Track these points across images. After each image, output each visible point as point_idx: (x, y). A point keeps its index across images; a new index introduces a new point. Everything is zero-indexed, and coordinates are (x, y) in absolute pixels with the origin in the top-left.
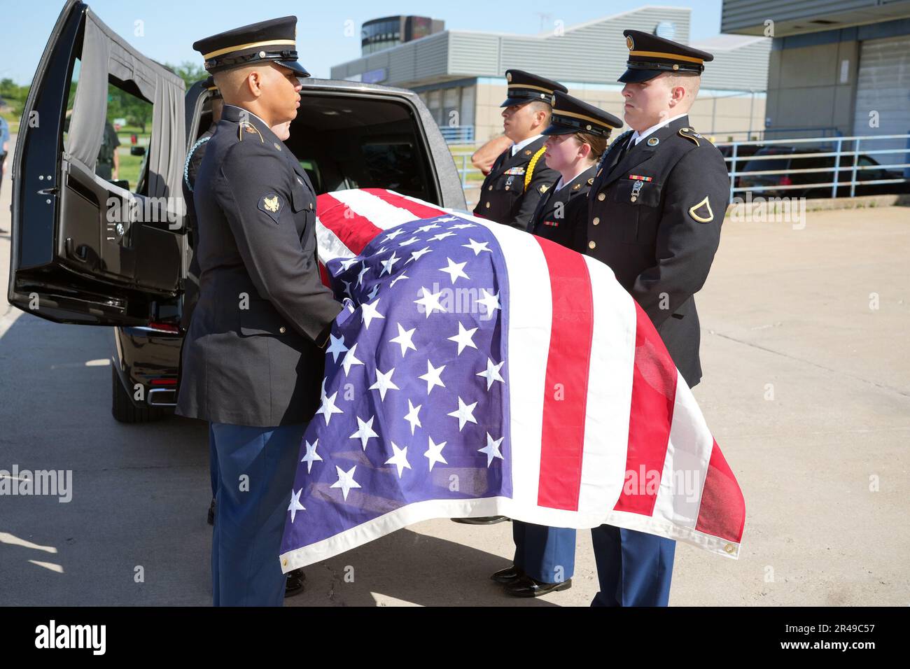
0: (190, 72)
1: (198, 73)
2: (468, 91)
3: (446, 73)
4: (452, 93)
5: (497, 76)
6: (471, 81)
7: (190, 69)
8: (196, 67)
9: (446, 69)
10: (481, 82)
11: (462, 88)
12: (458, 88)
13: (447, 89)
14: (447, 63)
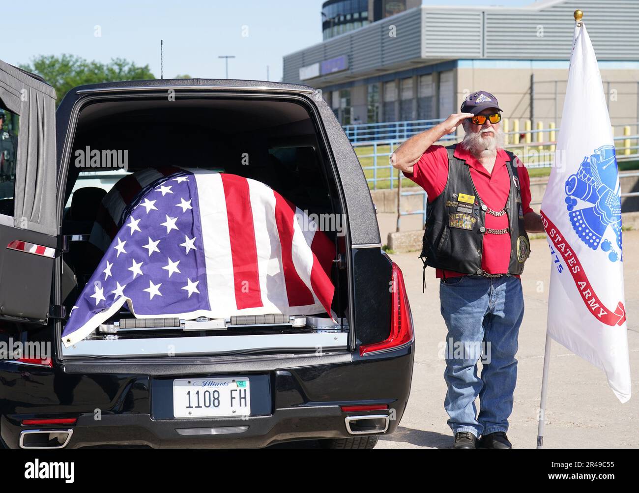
0: (121, 70)
1: (130, 70)
2: (446, 77)
3: (420, 57)
4: (428, 80)
5: (481, 57)
6: (450, 65)
7: (120, 66)
8: (128, 64)
9: (420, 53)
10: (461, 65)
11: (439, 73)
12: (435, 74)
13: (421, 76)
14: (420, 44)
